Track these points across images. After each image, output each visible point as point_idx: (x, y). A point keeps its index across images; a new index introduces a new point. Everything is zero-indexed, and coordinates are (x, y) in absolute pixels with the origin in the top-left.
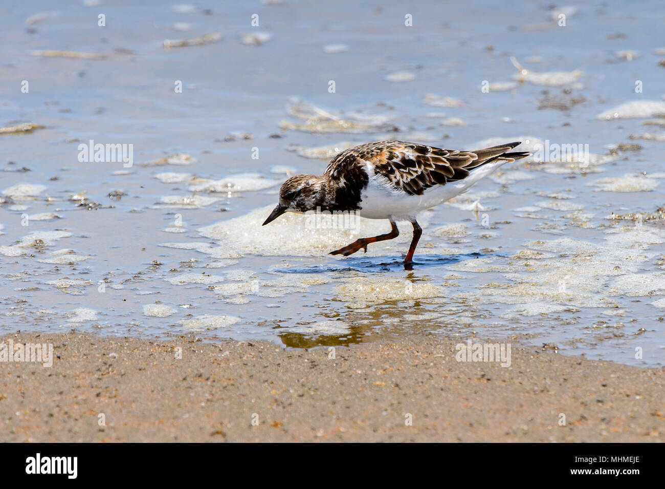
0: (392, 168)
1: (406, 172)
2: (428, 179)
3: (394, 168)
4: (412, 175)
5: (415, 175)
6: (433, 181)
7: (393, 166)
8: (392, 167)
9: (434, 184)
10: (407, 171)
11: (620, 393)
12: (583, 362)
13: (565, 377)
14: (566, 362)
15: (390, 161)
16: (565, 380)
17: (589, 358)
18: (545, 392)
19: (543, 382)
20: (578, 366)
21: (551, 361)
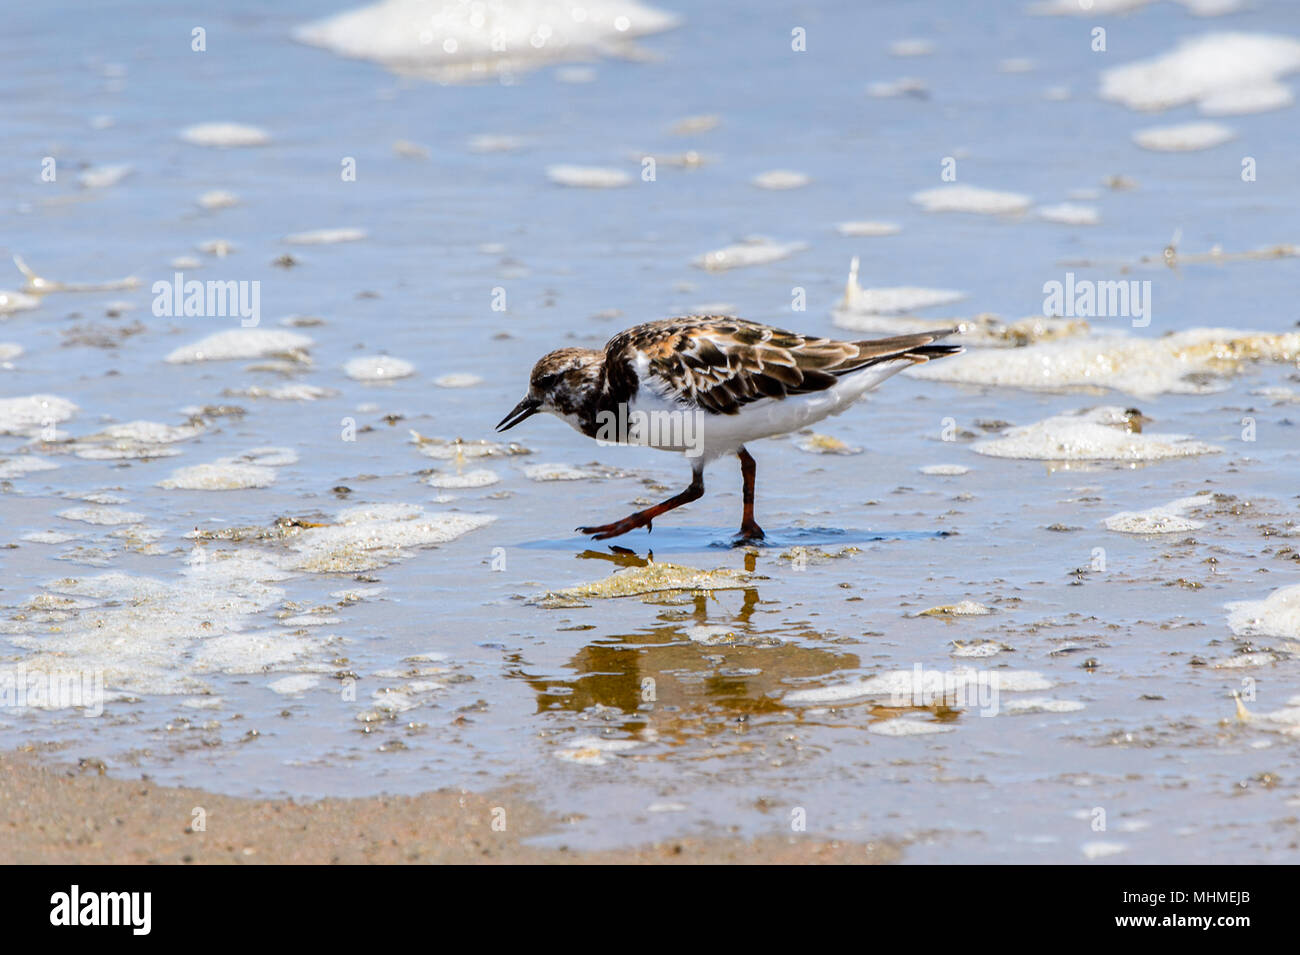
0: (680, 366)
1: (705, 375)
2: (746, 387)
3: (685, 366)
4: (715, 379)
5: (722, 379)
6: (757, 391)
7: (683, 363)
8: (680, 364)
9: (759, 396)
10: (708, 372)
11: (217, 845)
12: (150, 791)
13: (119, 817)
14: (120, 791)
15: (678, 354)
16: (120, 822)
17: (160, 784)
18: (85, 843)
19: (82, 825)
20: (142, 798)
21: (93, 788)
